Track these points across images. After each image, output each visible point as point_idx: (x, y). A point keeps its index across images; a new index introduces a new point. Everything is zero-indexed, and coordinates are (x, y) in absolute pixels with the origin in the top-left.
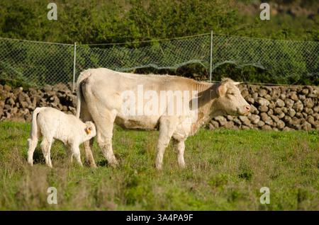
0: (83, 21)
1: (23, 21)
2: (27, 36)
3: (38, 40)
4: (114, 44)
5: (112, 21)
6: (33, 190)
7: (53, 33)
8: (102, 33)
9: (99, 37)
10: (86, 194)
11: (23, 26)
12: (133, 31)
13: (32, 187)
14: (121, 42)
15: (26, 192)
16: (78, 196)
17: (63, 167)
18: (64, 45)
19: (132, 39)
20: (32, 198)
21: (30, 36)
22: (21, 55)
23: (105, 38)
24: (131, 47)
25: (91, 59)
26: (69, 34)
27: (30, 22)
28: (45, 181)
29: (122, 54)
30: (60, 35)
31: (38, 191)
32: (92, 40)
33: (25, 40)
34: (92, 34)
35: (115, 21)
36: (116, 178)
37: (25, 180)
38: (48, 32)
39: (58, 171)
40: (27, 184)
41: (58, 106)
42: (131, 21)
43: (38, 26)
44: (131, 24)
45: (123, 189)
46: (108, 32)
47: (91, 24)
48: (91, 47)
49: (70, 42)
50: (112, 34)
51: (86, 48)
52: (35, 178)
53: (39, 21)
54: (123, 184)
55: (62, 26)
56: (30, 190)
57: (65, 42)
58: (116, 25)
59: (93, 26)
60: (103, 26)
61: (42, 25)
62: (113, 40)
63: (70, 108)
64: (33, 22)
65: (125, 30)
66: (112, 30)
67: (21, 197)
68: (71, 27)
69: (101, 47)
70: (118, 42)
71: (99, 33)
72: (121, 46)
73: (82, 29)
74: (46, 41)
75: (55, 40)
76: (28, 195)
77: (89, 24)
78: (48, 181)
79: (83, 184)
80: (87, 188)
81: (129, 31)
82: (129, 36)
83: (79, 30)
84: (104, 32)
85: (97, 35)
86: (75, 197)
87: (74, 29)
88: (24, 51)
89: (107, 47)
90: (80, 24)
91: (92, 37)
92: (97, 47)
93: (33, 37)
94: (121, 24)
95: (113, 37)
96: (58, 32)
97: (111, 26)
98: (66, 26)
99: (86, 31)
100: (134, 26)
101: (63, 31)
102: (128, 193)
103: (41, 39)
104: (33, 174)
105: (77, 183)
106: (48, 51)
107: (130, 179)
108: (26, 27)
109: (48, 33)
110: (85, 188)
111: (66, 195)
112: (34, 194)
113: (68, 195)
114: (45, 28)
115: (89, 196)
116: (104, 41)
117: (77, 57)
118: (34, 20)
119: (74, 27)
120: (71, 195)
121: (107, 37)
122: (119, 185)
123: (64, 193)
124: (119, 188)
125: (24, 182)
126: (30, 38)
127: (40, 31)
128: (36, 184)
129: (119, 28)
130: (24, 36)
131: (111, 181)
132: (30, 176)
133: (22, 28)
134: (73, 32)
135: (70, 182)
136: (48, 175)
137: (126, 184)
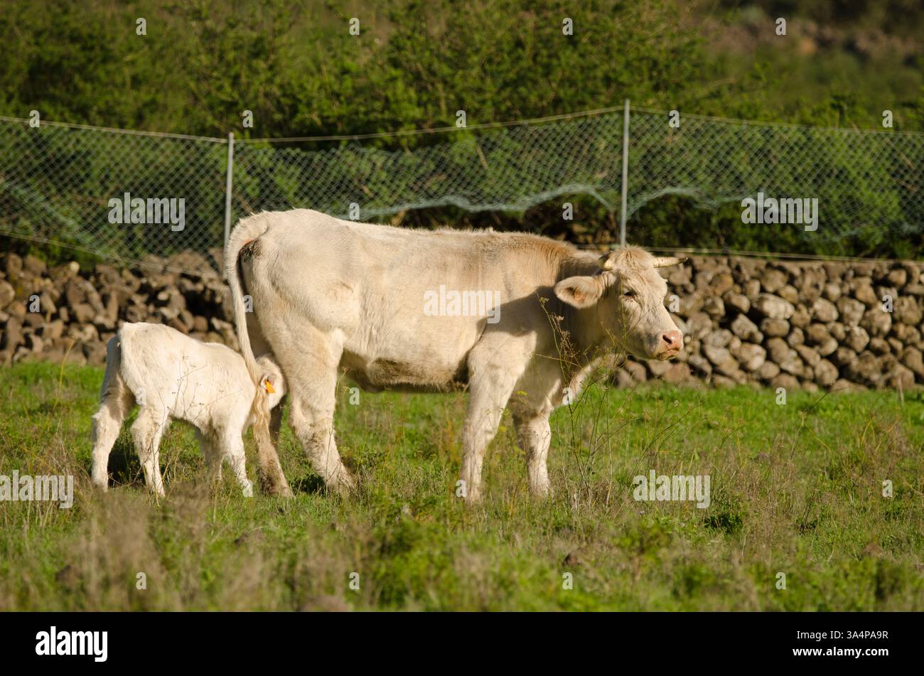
0: (255, 72)
1: (81, 69)
2: (93, 114)
3: (122, 125)
4: (344, 139)
5: (336, 70)
6: (110, 563)
7: (165, 107)
8: (309, 105)
9: (299, 117)
10: (261, 573)
11: (81, 84)
12: (397, 102)
13: (108, 555)
14: (363, 132)
15: (90, 567)
16: (238, 581)
17: (194, 497)
18: (199, 140)
19: (396, 124)
20: (106, 584)
21: (100, 113)
22: (72, 169)
23: (318, 121)
24: (391, 148)
25: (278, 180)
26: (211, 107)
27: (101, 73)
28: (144, 536)
29: (366, 167)
30: (187, 112)
31: (123, 563)
32: (279, 127)
33: (85, 127)
34: (280, 108)
35: (345, 71)
36: (349, 527)
37: (87, 532)
38: (153, 102)
39: (182, 507)
40: (93, 545)
41: (180, 317)
42: (394, 72)
43: (124, 84)
44: (393, 79)
45: (371, 558)
46: (325, 103)
47: (278, 80)
48: (278, 146)
49: (216, 133)
50: (336, 110)
51: (263, 150)
52: (115, 526)
53: (128, 72)
54: (371, 544)
55: (192, 85)
56: (102, 561)
57: (202, 131)
58: (348, 82)
59: (281, 86)
60: (312, 85)
61: (136, 82)
62: (340, 128)
63: (217, 323)
64: (108, 73)
65: (376, 98)
66: (338, 96)
67: (74, 582)
68: (220, 88)
69: (304, 147)
70: (354, 132)
71: (301, 107)
72: (365, 143)
73: (251, 95)
74: (146, 129)
75: (173, 125)
76: (95, 578)
77: (270, 81)
78: (151, 536)
79: (254, 544)
80: (266, 555)
81: (387, 100)
82: (387, 115)
83: (242, 95)
84: (315, 106)
85: (294, 110)
86: (231, 583)
87: (228, 93)
88: (82, 158)
89: (324, 146)
90: (244, 79)
91: (278, 117)
92: (294, 145)
93: (110, 116)
94: (361, 82)
95: (340, 118)
96: (180, 102)
97: (336, 87)
98: (204, 86)
99: (261, 100)
100: (400, 85)
101: (196, 99)
102: (383, 570)
103: (132, 122)
104: (109, 514)
105: (236, 542)
106: (151, 156)
107: (391, 530)
108: (89, 86)
109: (152, 105)
110: (259, 555)
111: (205, 576)
112: (113, 575)
113: (212, 578)
114: (144, 88)
115: (271, 580)
116: (313, 130)
117: (235, 176)
118: (111, 67)
119: (228, 89)
120: (219, 576)
121: (322, 117)
122: (358, 547)
123: (200, 570)
124: (358, 556)
125: (83, 539)
126: (99, 120)
127: (129, 101)
128: (117, 545)
129: (358, 91)
130: (82, 112)
131: (334, 536)
132: (101, 521)
133: (77, 91)
134: (223, 102)
135: (218, 537)
136: (152, 519)
137: (378, 545)
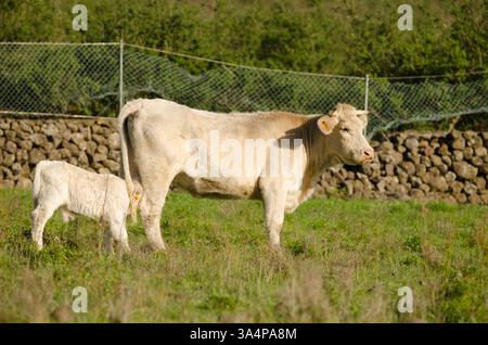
0: (380, 42)
1: (288, 42)
2: (295, 65)
3: (310, 71)
4: (427, 78)
5: (423, 41)
6: (302, 301)
7: (333, 61)
8: (409, 59)
9: (403, 66)
10: (382, 307)
11: (289, 50)
12: (456, 58)
13: (301, 296)
14: (437, 74)
15: (292, 302)
16: (370, 310)
17: (347, 266)
18: (350, 78)
19: (455, 69)
20: (300, 312)
21: (298, 64)
22: (284, 94)
23: (413, 68)
24: (452, 82)
25: (392, 99)
26: (357, 61)
27: (299, 43)
28: (320, 287)
29: (439, 93)
30: (344, 63)
31: (310, 301)
32: (393, 71)
33: (290, 72)
34: (393, 61)
35: (428, 42)
36: (429, 283)
37: (290, 285)
38: (326, 58)
39: (341, 272)
40: (293, 291)
41: (340, 172)
42: (454, 42)
43: (311, 49)
44: (454, 46)
45: (440, 299)
46: (418, 58)
47: (392, 47)
48: (392, 82)
49: (360, 75)
50: (423, 62)
51: (384, 84)
52: (305, 282)
53: (313, 43)
54: (440, 292)
55: (347, 49)
56: (298, 300)
57: (352, 74)
58: (430, 47)
59: (394, 50)
60: (410, 49)
61: (317, 48)
62: (425, 71)
63: (359, 175)
64: (303, 43)
65: (445, 55)
66: (424, 54)
67: (283, 311)
68: (362, 51)
69: (406, 82)
70: (433, 74)
71: (405, 61)
72: (438, 80)
73: (378, 54)
74: (323, 73)
75: (337, 71)
76: (295, 309)
77: (388, 47)
78: (324, 287)
79: (379, 291)
80: (385, 298)
81: (450, 56)
82: (450, 65)
83: (373, 54)
84: (412, 59)
85: (401, 62)
86: (366, 312)
87: (366, 53)
88: (289, 88)
89: (416, 81)
90: (374, 46)
91: (392, 66)
92: (400, 81)
93: (303, 66)
94: (437, 47)
95: (425, 66)
96: (340, 58)
97: (423, 50)
98: (353, 50)
99: (383, 56)
100: (458, 49)
101: (349, 57)
102: (447, 306)
103: (314, 68)
104: (302, 276)
105: (369, 291)
106: (325, 87)
107: (451, 284)
108: (293, 51)
109: (326, 60)
110: (381, 298)
111: (352, 309)
112: (304, 307)
113: (356, 309)
114: (321, 51)
115: (387, 310)
116: (411, 73)
117: (369, 97)
118: (305, 40)
119: (366, 51)
120: (360, 308)
121: (416, 66)
122: (433, 293)
123: (349, 305)
124: (434, 298)
125: (287, 288)
126: (298, 68)
127: (314, 58)
128: (306, 292)
129: (435, 52)
130: (289, 64)
131: (421, 287)
132: (298, 279)
133: (286, 53)
134: (363, 59)
135: (359, 288)
136: (324, 278)
137: (444, 293)
